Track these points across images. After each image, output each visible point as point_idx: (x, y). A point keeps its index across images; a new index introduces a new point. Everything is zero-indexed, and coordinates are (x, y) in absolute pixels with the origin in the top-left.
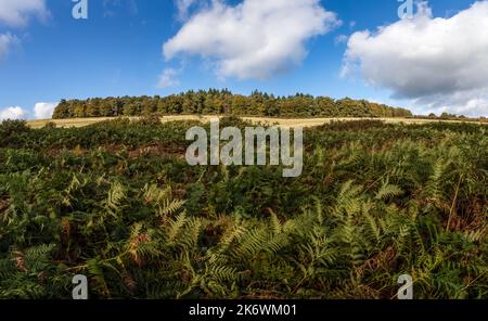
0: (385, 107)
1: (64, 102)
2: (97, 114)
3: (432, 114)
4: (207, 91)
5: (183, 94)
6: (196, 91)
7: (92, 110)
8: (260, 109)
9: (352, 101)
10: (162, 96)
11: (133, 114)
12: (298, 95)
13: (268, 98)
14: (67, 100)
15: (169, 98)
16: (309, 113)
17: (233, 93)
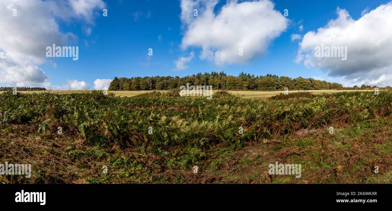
0: (325, 82)
1: (116, 79)
2: (138, 88)
3: (355, 86)
4: (210, 73)
5: (194, 76)
6: (203, 73)
7: (135, 86)
8: (245, 85)
9: (303, 79)
10: (181, 77)
11: (162, 89)
12: (268, 75)
13: (250, 77)
14: (119, 78)
15: (185, 78)
16: (275, 88)
17: (228, 75)
